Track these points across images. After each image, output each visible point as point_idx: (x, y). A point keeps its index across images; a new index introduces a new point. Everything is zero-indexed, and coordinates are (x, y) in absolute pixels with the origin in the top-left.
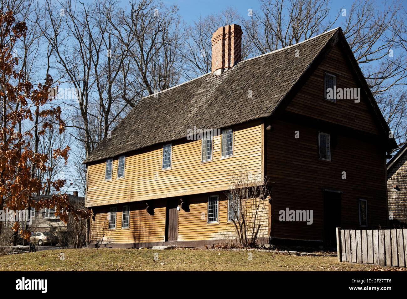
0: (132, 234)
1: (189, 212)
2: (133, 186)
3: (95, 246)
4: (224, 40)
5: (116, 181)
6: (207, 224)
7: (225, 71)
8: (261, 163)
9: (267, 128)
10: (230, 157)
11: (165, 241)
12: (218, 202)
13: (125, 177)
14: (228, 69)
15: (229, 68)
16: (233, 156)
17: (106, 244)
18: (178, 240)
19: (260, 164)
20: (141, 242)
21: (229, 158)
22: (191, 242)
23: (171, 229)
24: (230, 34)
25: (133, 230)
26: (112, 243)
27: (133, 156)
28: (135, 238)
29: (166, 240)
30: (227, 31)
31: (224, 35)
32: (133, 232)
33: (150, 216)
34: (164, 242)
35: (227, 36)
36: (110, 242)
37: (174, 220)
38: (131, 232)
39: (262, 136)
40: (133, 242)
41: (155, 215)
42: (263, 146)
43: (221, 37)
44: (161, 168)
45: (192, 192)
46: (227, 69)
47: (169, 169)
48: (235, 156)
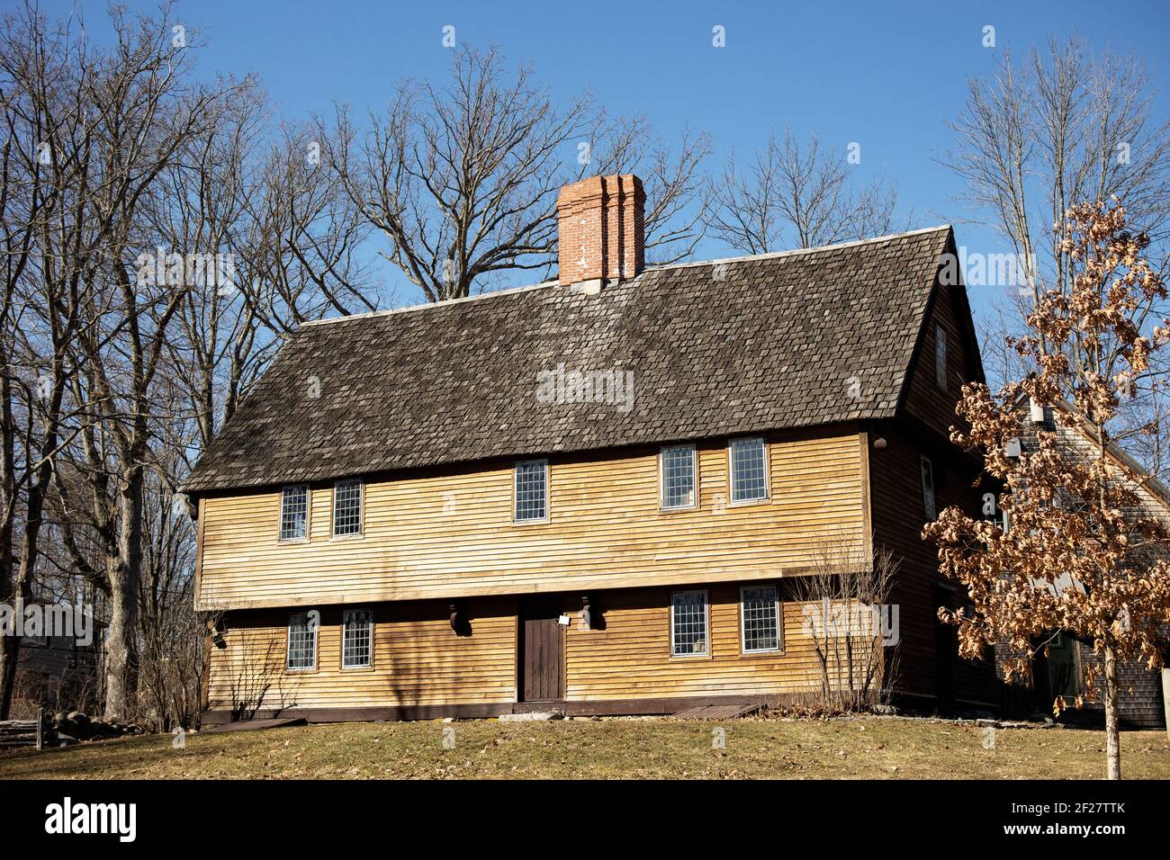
0: (387, 683)
1: (604, 629)
2: (401, 559)
3: (229, 717)
4: (605, 210)
5: (328, 544)
6: (670, 660)
7: (609, 285)
8: (864, 521)
9: (877, 441)
10: (760, 503)
11: (518, 701)
12: (706, 607)
13: (367, 535)
14: (619, 281)
15: (622, 279)
16: (767, 501)
17: (279, 711)
18: (569, 699)
19: (861, 524)
20: (423, 704)
21: (756, 504)
22: (616, 701)
23: (534, 672)
24: (622, 197)
25: (390, 672)
26: (304, 706)
27: (396, 483)
28: (399, 693)
29: (521, 698)
30: (613, 189)
31: (605, 198)
32: (393, 677)
33: (456, 637)
34: (514, 704)
35: (614, 201)
36: (296, 705)
37: (545, 649)
38: (385, 678)
39: (862, 460)
40: (396, 704)
41: (474, 636)
42: (866, 483)
43: (599, 202)
44: (509, 519)
45: (631, 581)
46: (615, 283)
47: (539, 521)
48: (774, 503)
